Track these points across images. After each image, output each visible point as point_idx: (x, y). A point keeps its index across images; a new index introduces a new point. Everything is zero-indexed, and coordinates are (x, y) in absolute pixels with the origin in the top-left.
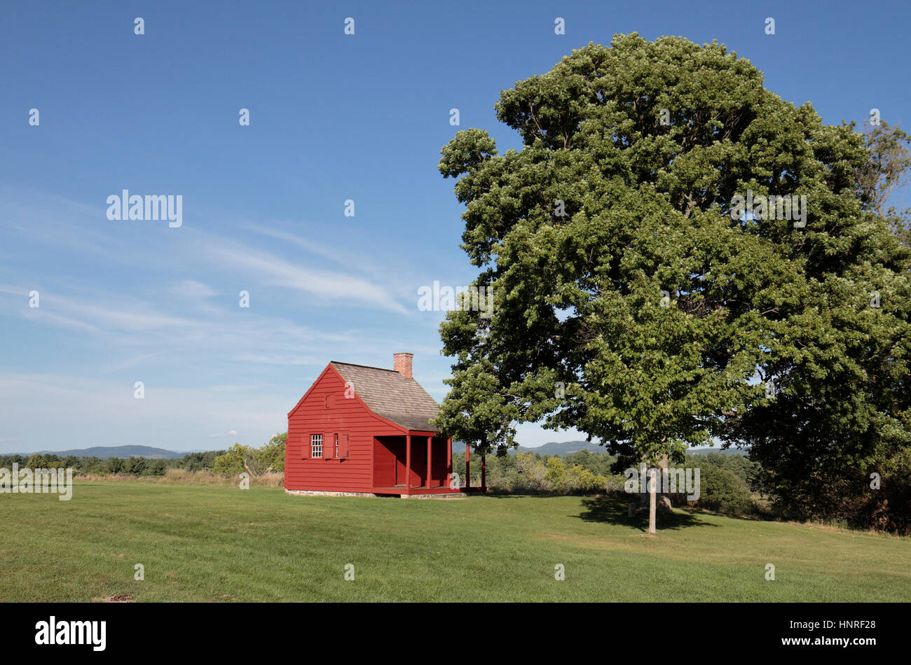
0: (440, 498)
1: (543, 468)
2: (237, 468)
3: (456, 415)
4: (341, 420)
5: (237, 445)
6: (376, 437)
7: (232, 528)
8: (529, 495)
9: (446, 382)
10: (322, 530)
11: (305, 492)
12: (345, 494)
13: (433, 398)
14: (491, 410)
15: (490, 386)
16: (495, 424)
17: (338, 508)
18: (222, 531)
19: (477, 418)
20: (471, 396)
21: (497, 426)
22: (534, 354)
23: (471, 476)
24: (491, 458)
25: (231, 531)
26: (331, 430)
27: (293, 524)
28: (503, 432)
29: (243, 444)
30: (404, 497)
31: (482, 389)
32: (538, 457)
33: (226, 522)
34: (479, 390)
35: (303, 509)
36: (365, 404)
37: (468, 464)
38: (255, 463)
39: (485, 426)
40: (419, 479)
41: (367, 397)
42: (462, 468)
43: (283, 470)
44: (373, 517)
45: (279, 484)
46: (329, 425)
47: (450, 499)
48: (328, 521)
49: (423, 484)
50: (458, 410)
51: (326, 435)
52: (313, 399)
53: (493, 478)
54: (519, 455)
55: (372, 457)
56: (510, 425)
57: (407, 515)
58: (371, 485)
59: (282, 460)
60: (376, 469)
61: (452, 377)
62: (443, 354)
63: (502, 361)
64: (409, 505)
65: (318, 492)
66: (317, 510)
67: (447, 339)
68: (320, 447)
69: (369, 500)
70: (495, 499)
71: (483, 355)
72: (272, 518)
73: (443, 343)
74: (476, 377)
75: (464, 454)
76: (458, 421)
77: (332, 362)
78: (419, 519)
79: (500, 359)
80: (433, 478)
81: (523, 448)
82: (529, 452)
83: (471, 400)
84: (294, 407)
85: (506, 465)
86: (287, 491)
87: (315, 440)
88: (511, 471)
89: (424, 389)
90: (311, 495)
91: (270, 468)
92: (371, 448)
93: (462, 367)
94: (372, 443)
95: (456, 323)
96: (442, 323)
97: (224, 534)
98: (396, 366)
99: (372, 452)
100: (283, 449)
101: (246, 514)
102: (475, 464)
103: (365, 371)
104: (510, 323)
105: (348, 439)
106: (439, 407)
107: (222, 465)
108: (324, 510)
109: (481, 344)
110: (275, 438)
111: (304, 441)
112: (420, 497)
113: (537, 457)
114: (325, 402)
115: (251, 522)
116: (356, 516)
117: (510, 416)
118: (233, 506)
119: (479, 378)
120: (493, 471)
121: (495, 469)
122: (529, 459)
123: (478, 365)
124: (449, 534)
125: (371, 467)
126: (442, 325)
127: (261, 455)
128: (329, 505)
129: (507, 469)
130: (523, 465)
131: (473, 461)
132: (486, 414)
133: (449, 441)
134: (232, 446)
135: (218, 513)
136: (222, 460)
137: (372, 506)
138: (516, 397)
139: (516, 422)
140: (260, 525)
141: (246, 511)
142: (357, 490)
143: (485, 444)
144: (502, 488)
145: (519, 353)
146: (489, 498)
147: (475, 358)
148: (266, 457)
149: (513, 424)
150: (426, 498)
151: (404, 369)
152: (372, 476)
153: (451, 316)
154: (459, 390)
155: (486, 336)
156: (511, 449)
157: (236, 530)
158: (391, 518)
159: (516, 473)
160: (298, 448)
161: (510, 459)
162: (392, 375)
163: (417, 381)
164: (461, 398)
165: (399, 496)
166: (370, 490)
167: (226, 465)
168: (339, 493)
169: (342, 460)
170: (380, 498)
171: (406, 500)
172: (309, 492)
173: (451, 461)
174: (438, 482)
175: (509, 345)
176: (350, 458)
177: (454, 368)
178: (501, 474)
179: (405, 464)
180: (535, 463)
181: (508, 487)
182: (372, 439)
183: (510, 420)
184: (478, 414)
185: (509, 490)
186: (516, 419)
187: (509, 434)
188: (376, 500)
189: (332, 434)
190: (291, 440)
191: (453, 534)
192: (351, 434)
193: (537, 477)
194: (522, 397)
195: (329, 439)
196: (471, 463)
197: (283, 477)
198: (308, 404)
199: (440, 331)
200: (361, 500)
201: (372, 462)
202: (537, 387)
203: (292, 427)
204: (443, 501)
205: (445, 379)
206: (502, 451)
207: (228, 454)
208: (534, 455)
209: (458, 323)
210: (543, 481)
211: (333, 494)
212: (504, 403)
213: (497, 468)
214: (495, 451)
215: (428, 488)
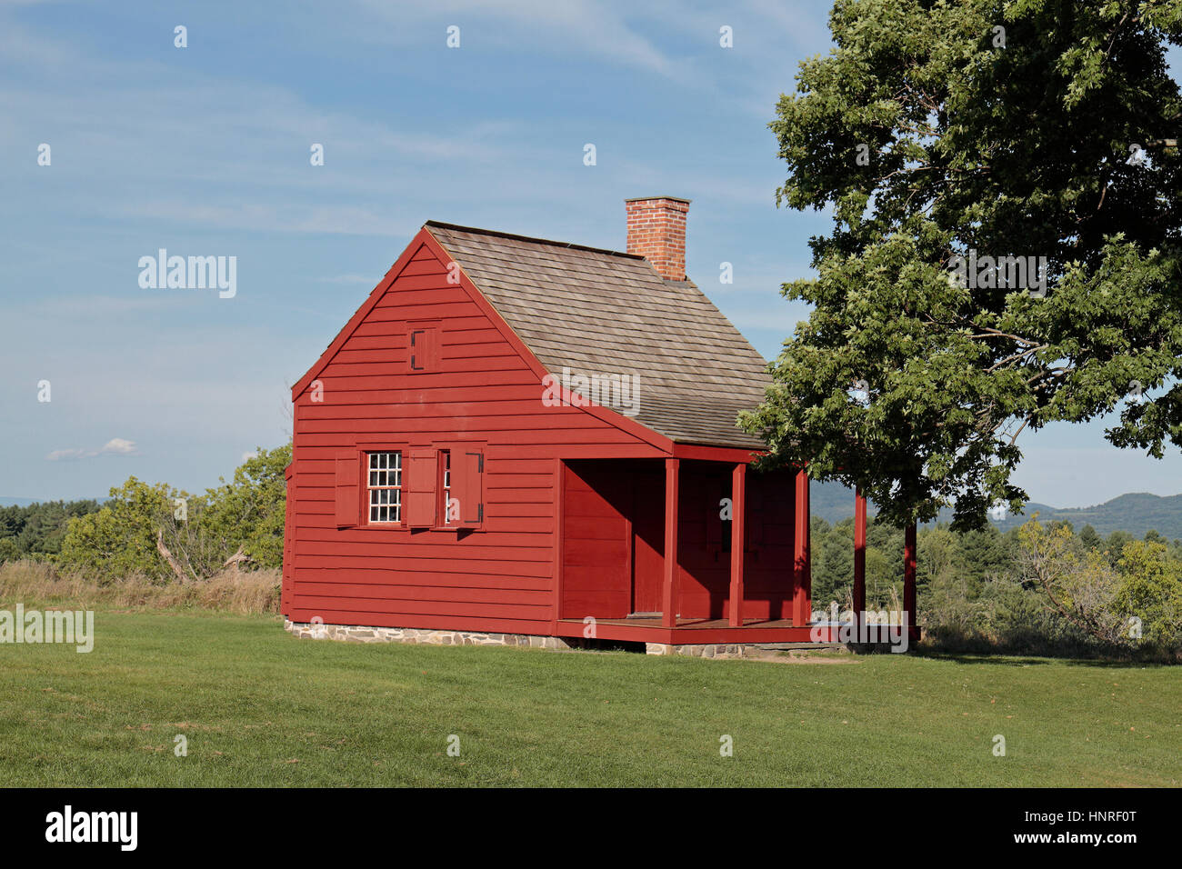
0: (771, 658)
1: (1107, 572)
2: (132, 554)
3: (824, 396)
4: (461, 408)
5: (133, 483)
6: (568, 463)
7: (121, 735)
8: (1061, 656)
9: (796, 291)
10: (400, 746)
11: (348, 629)
12: (472, 636)
13: (752, 344)
14: (940, 384)
15: (938, 309)
16: (951, 428)
17: (449, 680)
18: (86, 746)
19: (895, 407)
20: (876, 337)
21: (959, 432)
22: (1086, 202)
23: (868, 593)
24: (935, 534)
25: (117, 746)
26: (426, 439)
27: (311, 729)
28: (975, 451)
29: (150, 482)
30: (655, 649)
31: (911, 315)
32: (1090, 540)
33: (100, 717)
34: (903, 320)
35: (344, 681)
36: (534, 358)
37: (860, 554)
38: (191, 540)
39: (918, 430)
40: (704, 597)
41: (540, 335)
42: (841, 569)
43: (279, 561)
44: (560, 708)
45: (267, 606)
46: (421, 424)
47: (802, 661)
48: (418, 718)
49: (717, 613)
50: (830, 383)
51: (413, 452)
52: (373, 342)
53: (941, 602)
54: (1029, 530)
55: (555, 525)
56: (998, 431)
57: (666, 704)
58: (553, 613)
59: (277, 532)
60: (568, 560)
61: (813, 276)
62: (785, 201)
63: (977, 225)
64: (672, 676)
65: (387, 631)
66: (386, 685)
67: (802, 151)
68: (394, 492)
69: (546, 656)
70: (949, 666)
71: (918, 202)
72: (244, 706)
73: (784, 164)
74: (894, 279)
75: (848, 523)
76: (834, 415)
77: (430, 223)
78: (703, 719)
79: (973, 217)
80: (749, 593)
81: (1042, 510)
82: (1058, 523)
83: (875, 350)
84: (311, 365)
85: (983, 562)
86: (291, 626)
87: (379, 470)
88: (1001, 581)
89: (723, 312)
90: (367, 640)
91: (239, 556)
92: (555, 495)
93: (847, 244)
94: (556, 481)
95: (832, 99)
96: (785, 100)
97: (94, 755)
98: (633, 238)
99: (555, 510)
100: (278, 497)
101: (162, 694)
102: (885, 552)
103: (537, 253)
104: (1010, 99)
105: (481, 470)
106: (772, 371)
107: (88, 542)
108: (406, 686)
109: (911, 166)
110: (251, 461)
111: (344, 471)
112: (706, 652)
113: (1085, 539)
114: (411, 350)
115: (179, 718)
116: (506, 705)
117: (1001, 405)
118: (126, 669)
119: (903, 280)
120: (940, 580)
121: (948, 573)
122: (1059, 545)
123: (896, 237)
124: (799, 769)
125: (555, 556)
126: (783, 106)
127: (210, 514)
128: (422, 671)
129: (986, 574)
130: (1039, 563)
131: (878, 544)
132: (925, 396)
133: (800, 479)
134: (120, 484)
135: (78, 690)
136: (89, 529)
137: (557, 677)
138: (1019, 341)
139: (1020, 422)
140: (206, 728)
141: (163, 685)
142: (507, 626)
143: (916, 489)
144: (970, 634)
145: (1037, 198)
146: (927, 661)
147: (888, 213)
148: (225, 521)
149: (1010, 430)
150: (725, 656)
151: (659, 250)
152: (554, 584)
153: (814, 79)
154: (837, 317)
155: (929, 141)
156: (998, 511)
157: (133, 741)
158: (613, 713)
159: (1018, 586)
160: (325, 494)
161: (998, 543)
162: (622, 268)
163: (702, 289)
164: (844, 341)
165: (639, 647)
166: (549, 628)
167: (101, 544)
168: (453, 634)
169: (463, 533)
170: (579, 651)
171: (664, 660)
172: (359, 629)
173: (807, 549)
174: (764, 606)
175: (1006, 173)
176: (486, 525)
177: (819, 247)
178: (965, 589)
179: (660, 548)
180: (1081, 557)
181: (991, 634)
182: (557, 466)
183: (1000, 413)
184: (899, 393)
185: (994, 638)
186: (1019, 414)
187: (995, 461)
188: (570, 657)
189: (432, 452)
190: (304, 467)
191: (810, 770)
192: (490, 452)
193: (1088, 601)
194: (1042, 342)
195: (422, 470)
196: (870, 553)
197: (280, 583)
198: (354, 357)
199: (777, 127)
200: (521, 655)
201: (555, 540)
202: (1099, 312)
203: (304, 426)
204: (778, 666)
205: (790, 281)
206: (971, 515)
207: (108, 510)
208: (1079, 531)
209: (835, 102)
210: (1107, 616)
211: (434, 637)
212: (983, 362)
213: (954, 571)
214: (946, 515)
215: (733, 624)
